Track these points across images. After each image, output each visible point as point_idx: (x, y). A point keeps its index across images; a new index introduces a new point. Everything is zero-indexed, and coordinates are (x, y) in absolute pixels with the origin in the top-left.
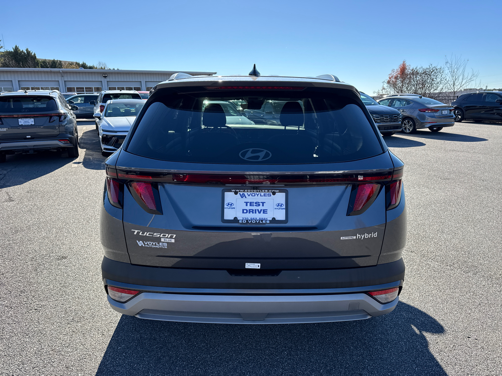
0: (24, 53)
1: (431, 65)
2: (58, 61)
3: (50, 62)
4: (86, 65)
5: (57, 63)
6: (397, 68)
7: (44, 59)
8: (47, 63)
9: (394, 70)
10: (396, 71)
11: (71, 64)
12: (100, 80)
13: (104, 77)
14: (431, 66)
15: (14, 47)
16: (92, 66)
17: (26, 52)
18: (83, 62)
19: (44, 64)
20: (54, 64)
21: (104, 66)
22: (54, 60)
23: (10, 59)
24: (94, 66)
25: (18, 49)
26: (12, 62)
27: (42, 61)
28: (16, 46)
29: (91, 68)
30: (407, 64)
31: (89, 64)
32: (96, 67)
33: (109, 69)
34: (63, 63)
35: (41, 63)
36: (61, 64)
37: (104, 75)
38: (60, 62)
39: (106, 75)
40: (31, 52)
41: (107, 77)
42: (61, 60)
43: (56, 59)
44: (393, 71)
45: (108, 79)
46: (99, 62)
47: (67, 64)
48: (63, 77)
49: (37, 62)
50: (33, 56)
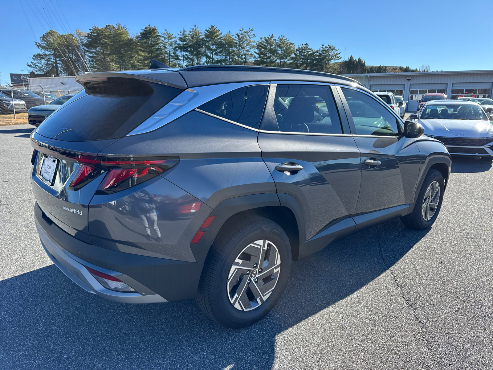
0: (357, 62)
2: (384, 67)
3: (377, 68)
4: (409, 69)
5: (383, 69)
7: (372, 65)
8: (374, 70)
11: (395, 69)
12: (403, 83)
13: (407, 80)
15: (350, 58)
16: (415, 69)
17: (358, 60)
18: (407, 67)
19: (372, 70)
20: (380, 69)
21: (427, 69)
22: (380, 66)
23: (344, 68)
24: (417, 70)
25: (352, 58)
26: (345, 70)
27: (370, 67)
28: (351, 56)
29: (413, 71)
31: (412, 68)
32: (418, 70)
33: (432, 71)
34: (388, 68)
35: (368, 70)
36: (386, 69)
37: (408, 78)
38: (386, 67)
39: (410, 78)
40: (362, 60)
41: (410, 79)
42: (386, 66)
43: (382, 66)
45: (411, 82)
46: (423, 66)
47: (391, 69)
48: (369, 81)
49: (365, 69)
50: (363, 63)
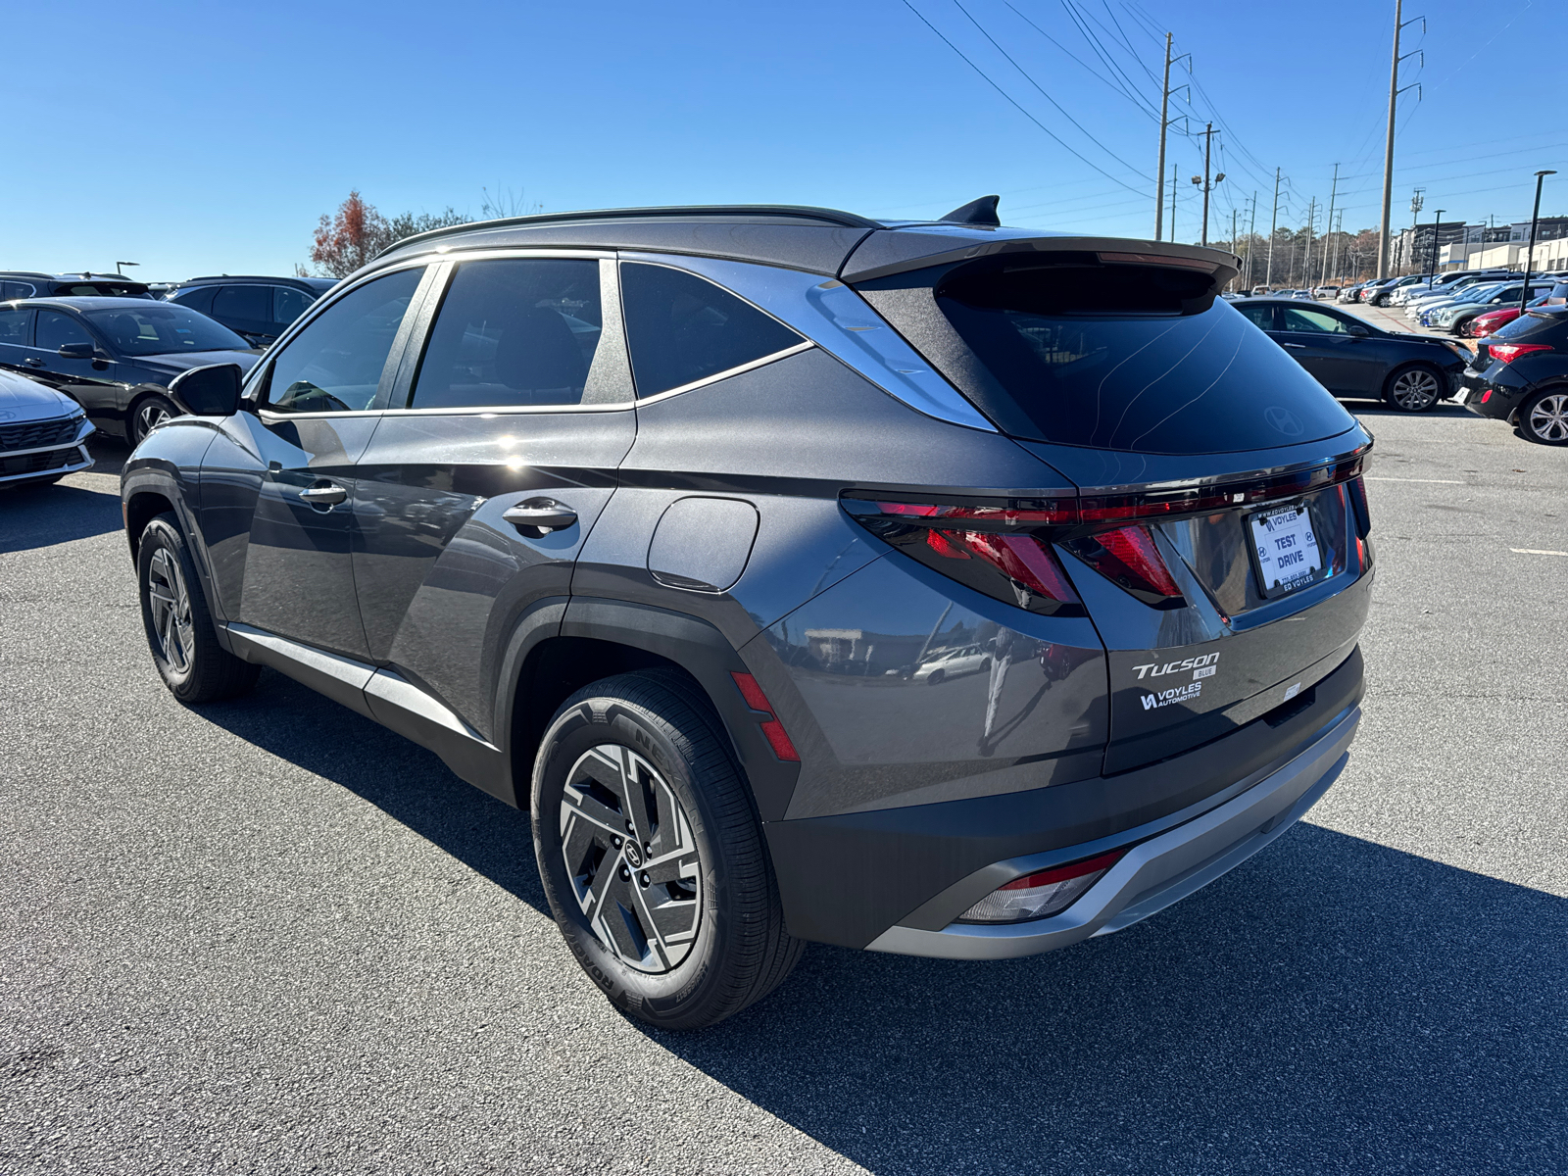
1: (451, 211)
6: (335, 211)
9: (327, 217)
10: (334, 222)
14: (450, 215)
30: (367, 200)
44: (325, 220)
